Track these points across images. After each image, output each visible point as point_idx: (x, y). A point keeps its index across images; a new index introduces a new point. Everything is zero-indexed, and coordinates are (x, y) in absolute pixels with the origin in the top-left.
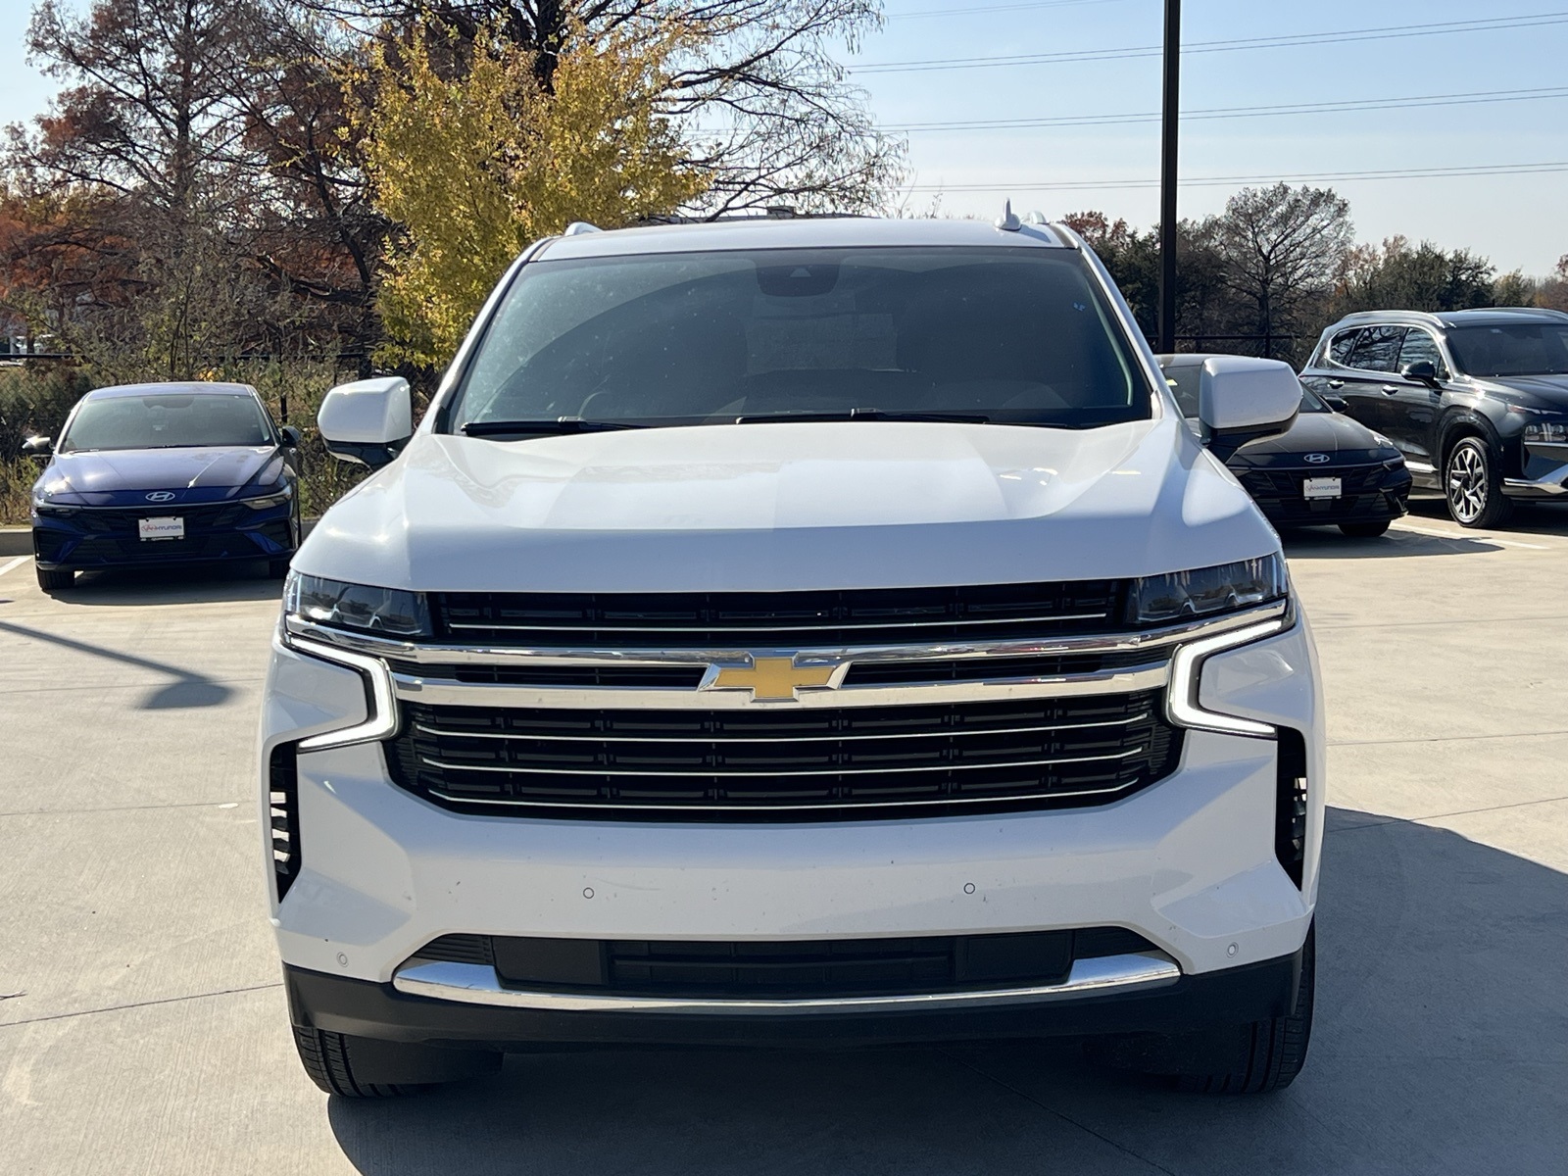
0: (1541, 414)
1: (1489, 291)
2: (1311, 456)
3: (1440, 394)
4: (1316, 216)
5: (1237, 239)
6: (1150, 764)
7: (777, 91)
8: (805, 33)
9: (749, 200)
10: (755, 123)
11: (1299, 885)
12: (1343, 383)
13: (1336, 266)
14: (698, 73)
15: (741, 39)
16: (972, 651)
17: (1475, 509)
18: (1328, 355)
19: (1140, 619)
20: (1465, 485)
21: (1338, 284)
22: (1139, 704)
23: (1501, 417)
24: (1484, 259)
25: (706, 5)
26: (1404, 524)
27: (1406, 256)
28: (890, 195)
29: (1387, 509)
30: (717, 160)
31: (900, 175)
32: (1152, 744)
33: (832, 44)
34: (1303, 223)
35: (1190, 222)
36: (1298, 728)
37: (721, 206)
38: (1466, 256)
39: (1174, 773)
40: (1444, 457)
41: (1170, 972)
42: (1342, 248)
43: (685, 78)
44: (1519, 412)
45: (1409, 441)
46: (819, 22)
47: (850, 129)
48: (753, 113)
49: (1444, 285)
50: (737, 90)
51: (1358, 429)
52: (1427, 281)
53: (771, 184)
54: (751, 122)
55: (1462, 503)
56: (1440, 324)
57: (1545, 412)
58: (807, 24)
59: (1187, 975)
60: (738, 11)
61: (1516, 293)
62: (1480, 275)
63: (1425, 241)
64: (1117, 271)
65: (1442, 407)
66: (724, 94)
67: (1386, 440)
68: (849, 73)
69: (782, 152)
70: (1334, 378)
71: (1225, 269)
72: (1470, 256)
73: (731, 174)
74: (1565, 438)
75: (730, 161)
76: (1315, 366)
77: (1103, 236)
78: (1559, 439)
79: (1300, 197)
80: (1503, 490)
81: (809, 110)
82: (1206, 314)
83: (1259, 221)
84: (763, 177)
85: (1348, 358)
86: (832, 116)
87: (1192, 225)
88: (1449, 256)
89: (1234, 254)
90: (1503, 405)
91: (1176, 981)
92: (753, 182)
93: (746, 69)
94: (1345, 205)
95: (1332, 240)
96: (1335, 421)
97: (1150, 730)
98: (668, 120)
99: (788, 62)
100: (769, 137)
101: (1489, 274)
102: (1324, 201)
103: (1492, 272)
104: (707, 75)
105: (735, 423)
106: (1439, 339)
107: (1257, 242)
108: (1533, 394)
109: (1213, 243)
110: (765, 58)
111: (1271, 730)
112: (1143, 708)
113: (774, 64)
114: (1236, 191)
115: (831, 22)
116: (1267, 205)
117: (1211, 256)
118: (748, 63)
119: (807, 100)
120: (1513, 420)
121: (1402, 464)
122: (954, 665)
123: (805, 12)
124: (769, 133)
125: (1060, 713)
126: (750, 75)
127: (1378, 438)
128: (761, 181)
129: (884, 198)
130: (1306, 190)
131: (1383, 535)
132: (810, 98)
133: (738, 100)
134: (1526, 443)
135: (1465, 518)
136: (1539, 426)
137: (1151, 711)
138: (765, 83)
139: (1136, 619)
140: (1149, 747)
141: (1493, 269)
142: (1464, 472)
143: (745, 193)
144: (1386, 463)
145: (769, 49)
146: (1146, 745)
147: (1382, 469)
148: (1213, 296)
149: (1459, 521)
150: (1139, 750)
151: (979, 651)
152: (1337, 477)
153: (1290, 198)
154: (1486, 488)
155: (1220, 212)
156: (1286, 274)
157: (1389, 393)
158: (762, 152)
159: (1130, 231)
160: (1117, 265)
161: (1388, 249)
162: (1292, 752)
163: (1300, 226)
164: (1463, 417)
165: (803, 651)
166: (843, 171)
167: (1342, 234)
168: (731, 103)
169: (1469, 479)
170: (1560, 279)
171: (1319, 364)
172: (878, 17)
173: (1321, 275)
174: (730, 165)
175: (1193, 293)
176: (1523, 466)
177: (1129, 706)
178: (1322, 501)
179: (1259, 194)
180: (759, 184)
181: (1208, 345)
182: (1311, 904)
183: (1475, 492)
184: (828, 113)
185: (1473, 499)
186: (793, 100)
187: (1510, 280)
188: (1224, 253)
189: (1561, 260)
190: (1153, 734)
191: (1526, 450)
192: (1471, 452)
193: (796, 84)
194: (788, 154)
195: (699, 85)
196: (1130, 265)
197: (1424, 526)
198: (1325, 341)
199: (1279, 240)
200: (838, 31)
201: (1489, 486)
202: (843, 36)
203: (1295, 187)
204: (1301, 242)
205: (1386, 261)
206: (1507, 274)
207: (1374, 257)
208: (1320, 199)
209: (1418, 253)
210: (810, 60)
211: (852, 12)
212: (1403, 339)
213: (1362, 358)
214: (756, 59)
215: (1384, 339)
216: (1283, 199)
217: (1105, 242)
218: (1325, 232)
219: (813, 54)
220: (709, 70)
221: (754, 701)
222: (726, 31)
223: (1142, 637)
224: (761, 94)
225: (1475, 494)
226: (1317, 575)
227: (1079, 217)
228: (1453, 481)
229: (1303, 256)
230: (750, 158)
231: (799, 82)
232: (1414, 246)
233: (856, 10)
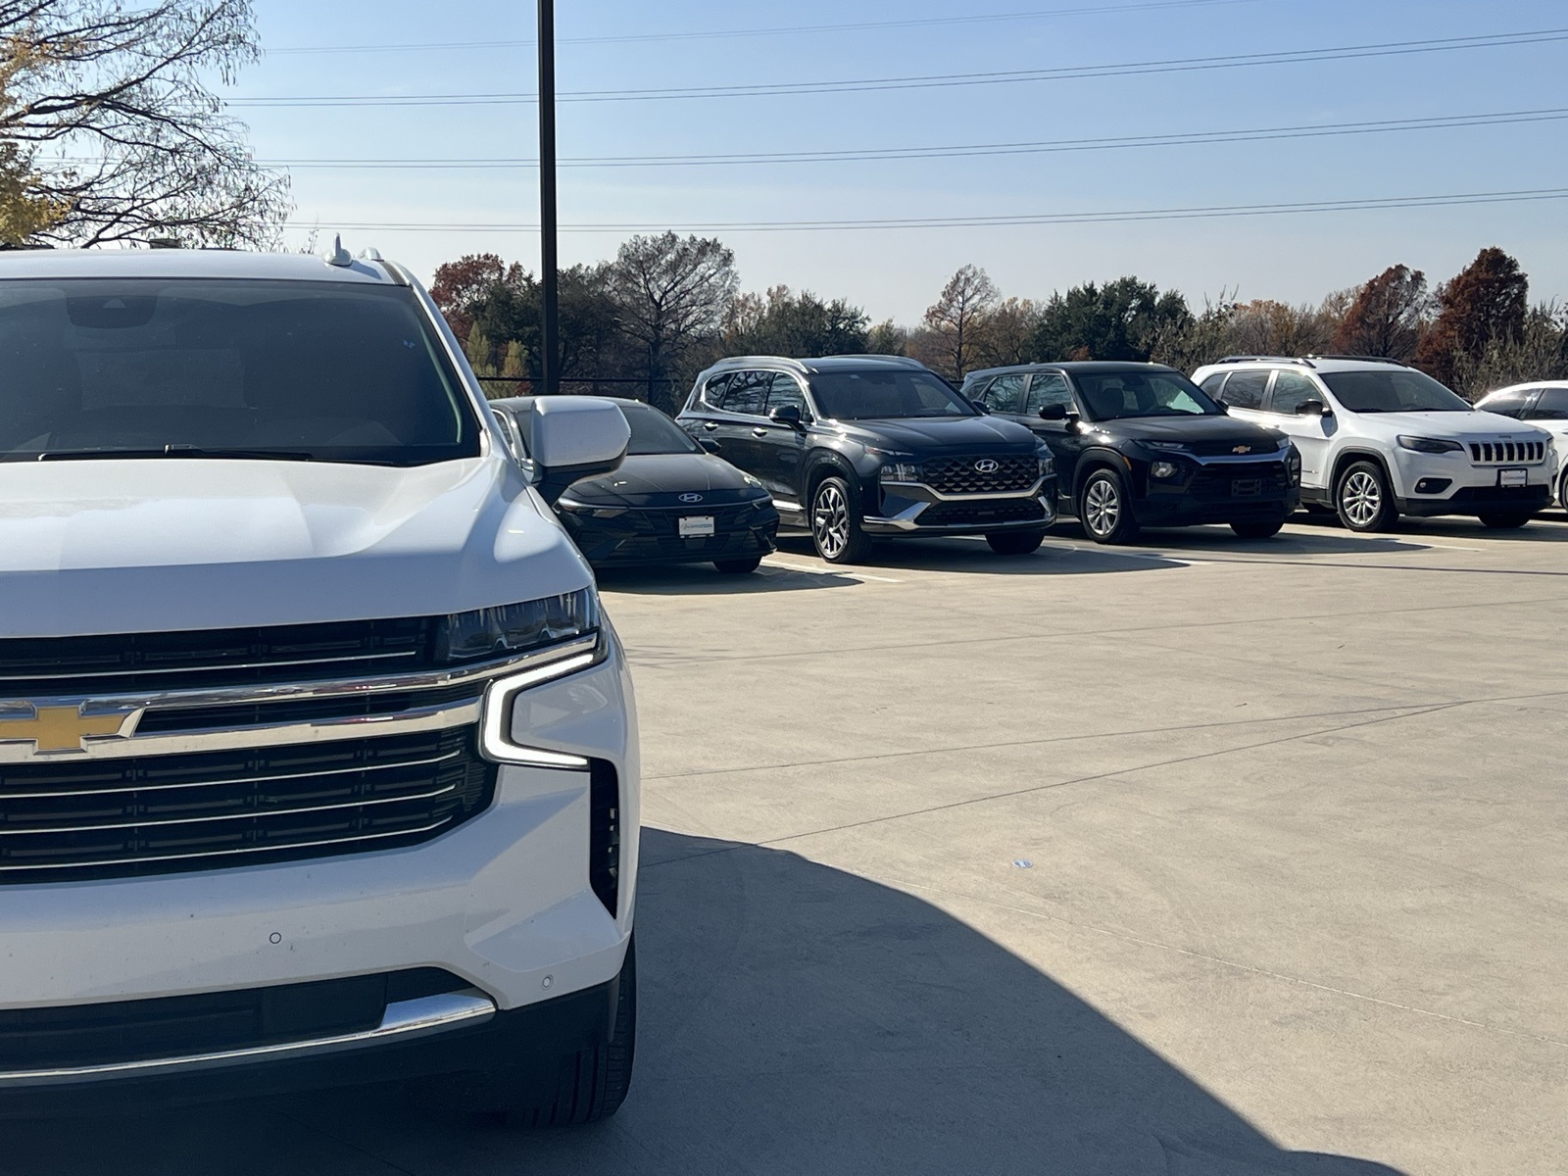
0: (896, 456)
1: (864, 340)
2: (685, 495)
3: (804, 436)
4: (703, 265)
5: (630, 285)
6: (464, 802)
7: (149, 120)
8: (177, 62)
9: (122, 231)
10: (126, 153)
11: (613, 911)
12: (717, 425)
13: (724, 314)
14: (63, 99)
15: (110, 66)
16: (301, 691)
17: (838, 545)
18: (703, 398)
19: (451, 655)
20: (829, 523)
21: (727, 331)
22: (452, 741)
23: (860, 457)
24: (859, 309)
25: (71, 29)
26: (773, 560)
27: (788, 305)
28: (273, 230)
29: (757, 546)
30: (85, 189)
31: (282, 210)
32: (466, 781)
33: (207, 74)
34: (692, 271)
35: (584, 267)
36: (609, 759)
37: (91, 237)
38: (843, 305)
39: (488, 809)
40: (810, 498)
41: (485, 1008)
42: (728, 296)
43: (49, 103)
44: (876, 453)
45: (778, 481)
46: (193, 51)
47: (229, 162)
48: (124, 142)
49: (824, 334)
50: (106, 118)
51: (729, 470)
52: (808, 329)
53: (146, 216)
54: (122, 151)
55: (827, 540)
56: (805, 370)
57: (898, 454)
58: (179, 53)
59: (502, 1010)
60: (105, 37)
61: (888, 340)
62: (856, 325)
63: (805, 291)
64: (515, 314)
65: (806, 448)
66: (92, 121)
67: (755, 480)
68: (226, 105)
69: (157, 183)
70: (709, 420)
71: (619, 315)
72: (847, 306)
73: (101, 203)
74: (917, 477)
75: (101, 190)
76: (692, 409)
77: (500, 279)
78: (912, 479)
79: (688, 246)
80: (862, 527)
81: (185, 140)
82: (601, 358)
83: (650, 268)
84: (137, 208)
85: (721, 401)
86: (209, 148)
87: (587, 270)
88: (828, 306)
89: (628, 299)
90: (861, 447)
91: (491, 1017)
92: (126, 213)
93: (115, 96)
94: (730, 255)
95: (719, 288)
96: (708, 462)
97: (463, 767)
98: (16, 145)
99: (160, 91)
100: (143, 167)
101: (864, 323)
102: (711, 251)
103: (867, 322)
104: (72, 101)
105: (37, 460)
106: (803, 384)
107: (648, 288)
108: (887, 436)
109: (607, 289)
110: (135, 86)
111: (584, 762)
112: (457, 745)
113: (145, 92)
114: (627, 238)
115: (205, 52)
116: (657, 253)
117: (605, 301)
118: (117, 90)
119: (181, 131)
120: (870, 461)
121: (770, 503)
122: (257, 708)
123: (176, 41)
124: (142, 163)
125: (370, 753)
126: (119, 103)
127: (748, 479)
128: (135, 212)
129: (267, 233)
130: (693, 239)
131: (755, 571)
132: (184, 128)
133: (107, 128)
134: (882, 483)
135: (829, 553)
136: (893, 466)
137: (464, 748)
138: (136, 112)
139: (446, 655)
140: (463, 784)
141: (867, 318)
142: (828, 510)
143: (116, 224)
144: (755, 503)
145: (140, 77)
146: (459, 783)
147: (751, 508)
148: (608, 341)
149: (825, 557)
150: (452, 787)
151: (306, 691)
152: (710, 515)
153: (679, 246)
154: (848, 526)
155: (613, 258)
156: (677, 320)
157: (759, 435)
158: (136, 182)
159: (526, 274)
160: (514, 308)
161: (772, 298)
162: (604, 781)
163: (688, 274)
164: (826, 459)
165: (93, 699)
166: (222, 204)
167: (728, 282)
168: (99, 130)
169: (833, 516)
170: (928, 329)
171: (696, 406)
172: (254, 50)
173: (710, 321)
174: (100, 195)
175: (589, 337)
176: (880, 504)
177: (441, 744)
178: (697, 539)
179: (649, 242)
180: (132, 215)
181: (605, 387)
182: (626, 931)
183: (838, 529)
184: (204, 145)
185: (837, 536)
186: (166, 130)
187: (884, 329)
188: (618, 298)
189: (928, 311)
190: (467, 770)
191: (882, 490)
192: (834, 491)
193: (169, 113)
194: (164, 185)
195: (64, 111)
196: (527, 307)
197: (792, 562)
198: (701, 384)
199: (669, 288)
200: (212, 61)
201: (850, 524)
202: (218, 67)
203: (683, 237)
204: (689, 290)
205: (771, 310)
206: (881, 324)
207: (758, 303)
208: (707, 248)
209: (799, 302)
210: (184, 89)
211: (227, 42)
212: (770, 384)
213: (738, 401)
214: (125, 86)
215: (759, 383)
216: (672, 247)
217: (502, 284)
218: (712, 280)
219: (187, 83)
220: (74, 96)
221: (36, 754)
222: (93, 56)
223: (451, 674)
224: (131, 122)
225: (837, 531)
226: (691, 610)
227: (476, 258)
228: (819, 519)
229: (693, 303)
230: (121, 187)
231: (173, 112)
232: (796, 296)
233: (230, 41)
